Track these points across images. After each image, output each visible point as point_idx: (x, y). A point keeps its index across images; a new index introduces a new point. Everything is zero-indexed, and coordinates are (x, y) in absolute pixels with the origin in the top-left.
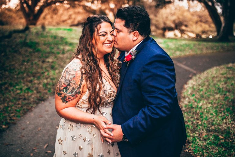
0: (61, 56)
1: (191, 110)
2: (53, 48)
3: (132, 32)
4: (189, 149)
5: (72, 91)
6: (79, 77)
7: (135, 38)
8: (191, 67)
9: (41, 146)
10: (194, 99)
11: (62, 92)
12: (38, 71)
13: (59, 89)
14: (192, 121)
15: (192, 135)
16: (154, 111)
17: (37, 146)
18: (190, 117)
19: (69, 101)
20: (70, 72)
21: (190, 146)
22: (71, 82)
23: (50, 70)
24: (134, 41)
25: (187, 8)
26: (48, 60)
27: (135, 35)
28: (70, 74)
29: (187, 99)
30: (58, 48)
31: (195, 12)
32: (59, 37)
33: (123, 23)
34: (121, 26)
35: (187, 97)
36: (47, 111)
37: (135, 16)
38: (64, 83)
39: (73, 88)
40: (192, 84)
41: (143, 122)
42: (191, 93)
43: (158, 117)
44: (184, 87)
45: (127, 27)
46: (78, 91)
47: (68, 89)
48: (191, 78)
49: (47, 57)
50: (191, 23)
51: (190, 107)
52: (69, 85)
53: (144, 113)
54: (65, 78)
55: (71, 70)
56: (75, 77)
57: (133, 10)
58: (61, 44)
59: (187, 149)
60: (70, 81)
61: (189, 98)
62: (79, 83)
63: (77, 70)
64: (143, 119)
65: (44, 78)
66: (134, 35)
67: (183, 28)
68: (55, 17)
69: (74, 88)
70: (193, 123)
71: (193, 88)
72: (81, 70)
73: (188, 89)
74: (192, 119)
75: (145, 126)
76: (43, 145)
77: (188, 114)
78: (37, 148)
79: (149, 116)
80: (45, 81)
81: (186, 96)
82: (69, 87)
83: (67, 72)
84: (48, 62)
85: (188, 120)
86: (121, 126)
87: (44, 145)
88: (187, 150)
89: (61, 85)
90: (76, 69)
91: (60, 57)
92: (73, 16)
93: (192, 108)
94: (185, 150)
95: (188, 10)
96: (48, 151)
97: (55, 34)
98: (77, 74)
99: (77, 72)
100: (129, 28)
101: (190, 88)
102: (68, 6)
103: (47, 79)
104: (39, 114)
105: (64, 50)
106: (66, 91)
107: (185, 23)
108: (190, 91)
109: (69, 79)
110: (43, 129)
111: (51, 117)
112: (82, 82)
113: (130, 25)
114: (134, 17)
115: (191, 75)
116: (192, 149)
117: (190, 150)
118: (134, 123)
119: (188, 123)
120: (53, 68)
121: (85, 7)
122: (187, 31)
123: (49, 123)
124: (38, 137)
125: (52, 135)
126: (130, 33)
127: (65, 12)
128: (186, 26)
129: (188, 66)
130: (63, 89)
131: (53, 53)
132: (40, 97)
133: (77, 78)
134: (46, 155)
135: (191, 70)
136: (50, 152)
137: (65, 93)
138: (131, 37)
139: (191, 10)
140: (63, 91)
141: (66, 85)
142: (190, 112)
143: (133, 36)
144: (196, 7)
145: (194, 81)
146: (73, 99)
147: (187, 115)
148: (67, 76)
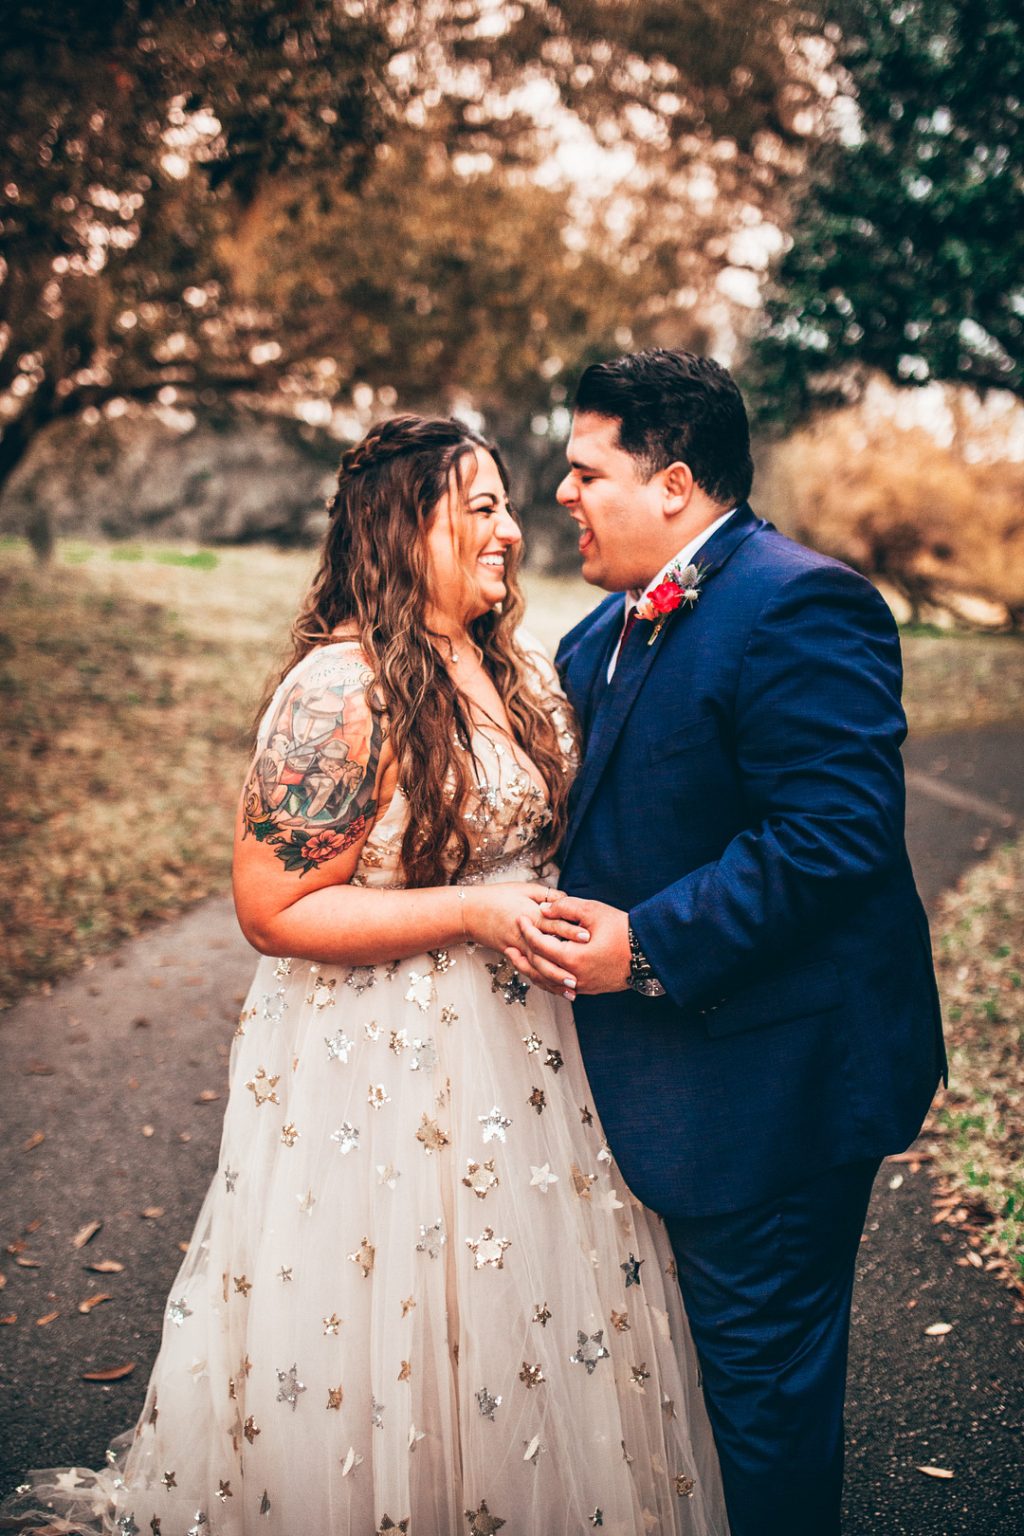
0: (152, 716)
1: (994, 1034)
2: (95, 672)
3: (658, 470)
4: (986, 1251)
5: (333, 804)
6: (363, 722)
7: (676, 503)
8: (987, 792)
9: (55, 1232)
10: (1004, 973)
11: (281, 816)
12: (9, 804)
13: (264, 802)
14: (996, 1097)
15: (1000, 1172)
16: (803, 842)
17: (26, 1233)
18: (985, 1073)
19: (325, 859)
20: (312, 706)
21: (991, 1233)
22: (326, 752)
23: (81, 799)
24: (670, 517)
25: (944, 438)
26: (65, 741)
27: (675, 487)
28: (315, 716)
29: (963, 973)
30: (132, 673)
31: (1000, 467)
32: (134, 602)
33: (610, 429)
34: (599, 446)
35: (963, 961)
36: (81, 1038)
37: (671, 391)
38: (287, 767)
39: (339, 787)
40: (992, 888)
41: (744, 895)
42: (986, 937)
43: (829, 872)
44: (941, 908)
45: (629, 451)
46: (361, 803)
47: (314, 794)
48: (984, 856)
49: (62, 725)
50: (973, 532)
51: (982, 1015)
52: (315, 769)
53: (755, 850)
54: (292, 738)
55: (318, 695)
56: (340, 725)
57: (660, 366)
58: (149, 650)
59: (977, 1250)
60: (317, 749)
61: (976, 968)
62: (365, 758)
63: (347, 692)
64: (745, 878)
65: (48, 851)
66: (670, 489)
67: (926, 564)
68: (98, 487)
69: (341, 782)
70: (1004, 1107)
71: (997, 907)
72: (369, 691)
73: (966, 914)
74: (997, 1086)
75: (757, 917)
76: (68, 1231)
77: (973, 1060)
78: (30, 1249)
79: (783, 863)
80: (58, 866)
81: (956, 957)
82: (314, 781)
83: (296, 705)
84: (72, 752)
85: (976, 1090)
86: (629, 917)
87: (76, 1230)
88: (975, 1259)
89: (272, 780)
90: (342, 687)
91: (142, 726)
92: (215, 486)
93: (997, 1020)
94: (964, 1254)
95: (955, 454)
96: (100, 1261)
97: (105, 589)
98: (349, 708)
99: (348, 699)
100: (639, 453)
101: (981, 910)
102: (184, 421)
103: (66, 851)
104: (30, 1056)
105: (167, 680)
106: (304, 803)
107: (936, 536)
108: (978, 929)
109: (311, 740)
110: (61, 1137)
111: (104, 1073)
112: (380, 750)
113: (648, 439)
114: (666, 398)
115: (982, 840)
116: (1004, 1250)
117: (996, 1254)
118: (696, 897)
119: (972, 1105)
120: (99, 789)
121: (290, 429)
122: (950, 585)
123: (95, 1107)
124: (30, 1184)
125: (122, 1174)
126: (648, 478)
127: (167, 460)
128: (943, 553)
129: (964, 785)
130: (287, 798)
131: (98, 700)
132: (27, 955)
133: (354, 728)
134: (92, 1283)
135: (981, 807)
136: (117, 1267)
137: (294, 816)
138: (655, 497)
139: (975, 454)
140: (287, 808)
141: (298, 772)
142: (987, 1046)
143: (666, 491)
144: (1006, 433)
145: (1003, 870)
146: (344, 846)
147: (967, 1063)
148: (303, 727)
